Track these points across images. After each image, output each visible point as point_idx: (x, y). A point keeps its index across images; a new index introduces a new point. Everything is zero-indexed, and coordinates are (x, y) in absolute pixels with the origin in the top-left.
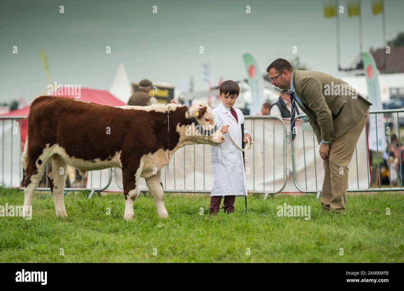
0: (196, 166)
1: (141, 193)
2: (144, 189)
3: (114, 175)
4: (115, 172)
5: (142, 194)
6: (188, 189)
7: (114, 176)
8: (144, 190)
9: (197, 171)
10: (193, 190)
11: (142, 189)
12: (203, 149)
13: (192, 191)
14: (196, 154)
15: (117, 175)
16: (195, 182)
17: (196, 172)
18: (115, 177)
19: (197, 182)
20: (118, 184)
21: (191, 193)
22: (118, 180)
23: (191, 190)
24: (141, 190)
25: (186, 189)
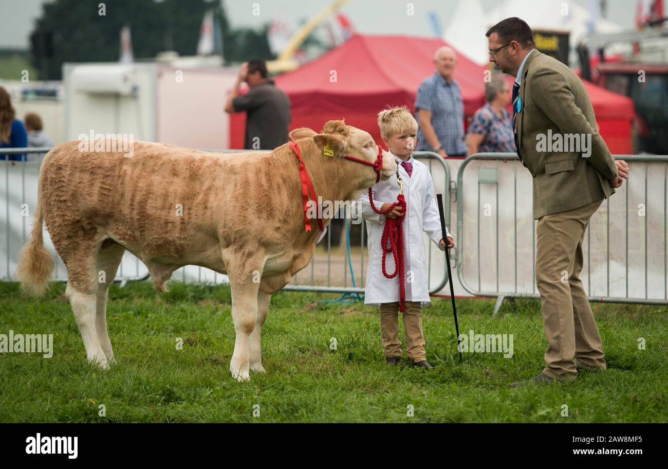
0: (610, 251)
1: (506, 300)
2: (512, 293)
3: (454, 266)
4: (456, 260)
5: (507, 302)
6: (595, 295)
7: (454, 268)
8: (512, 295)
9: (613, 259)
10: (605, 297)
11: (508, 293)
12: (626, 219)
13: (604, 299)
14: (610, 227)
15: (460, 266)
16: (610, 281)
17: (612, 263)
18: (456, 268)
19: (614, 282)
20: (463, 282)
21: (602, 302)
22: (463, 275)
23: (602, 297)
24: (506, 295)
25: (592, 295)
